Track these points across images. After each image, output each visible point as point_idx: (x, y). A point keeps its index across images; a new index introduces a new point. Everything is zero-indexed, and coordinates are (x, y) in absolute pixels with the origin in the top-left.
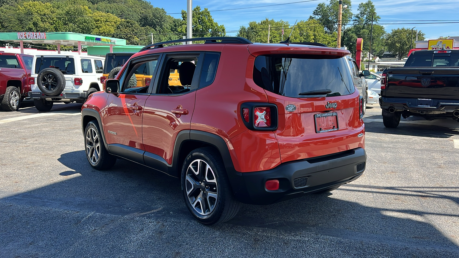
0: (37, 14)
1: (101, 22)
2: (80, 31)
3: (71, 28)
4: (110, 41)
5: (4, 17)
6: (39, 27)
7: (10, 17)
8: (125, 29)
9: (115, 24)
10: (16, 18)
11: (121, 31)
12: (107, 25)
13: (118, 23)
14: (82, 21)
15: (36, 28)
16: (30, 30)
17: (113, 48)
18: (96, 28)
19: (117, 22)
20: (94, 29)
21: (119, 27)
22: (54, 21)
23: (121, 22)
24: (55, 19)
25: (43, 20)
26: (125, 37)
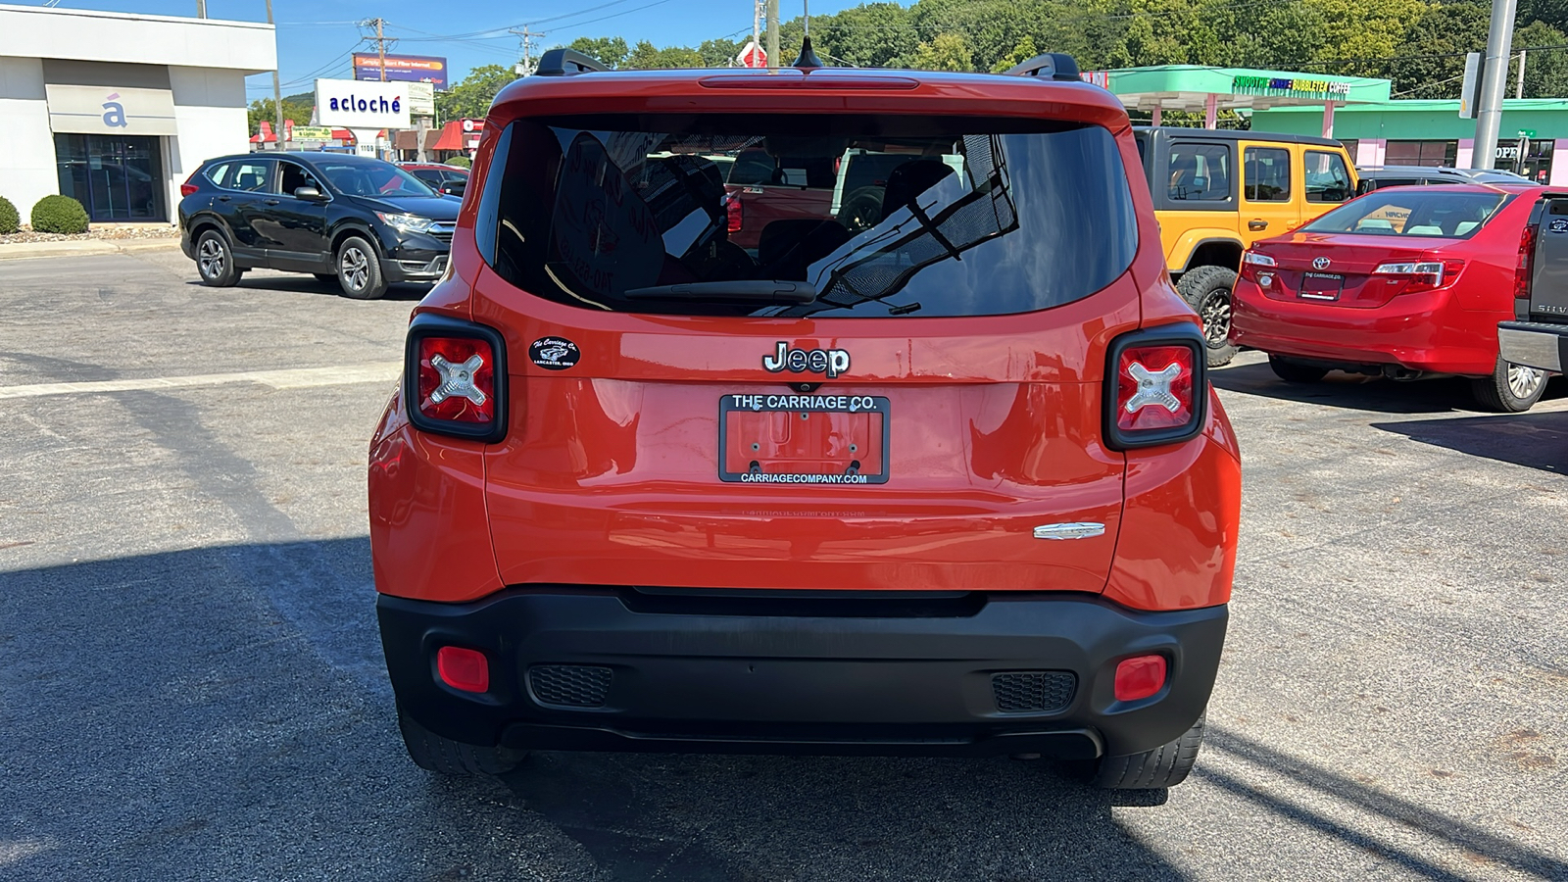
0: (1145, 11)
1: (1350, 21)
2: (1268, 58)
3: (1242, 51)
4: (1325, 89)
5: (1048, 32)
6: (1142, 55)
7: (1064, 28)
8: (1436, 41)
9: (1400, 25)
10: (1083, 30)
11: (1422, 48)
12: (1372, 29)
13: (1415, 19)
14: (1281, 24)
15: (1133, 58)
16: (1118, 63)
17: (1335, 112)
18: (1329, 45)
19: (1408, 18)
20: (1322, 48)
21: (1414, 36)
22: (1192, 30)
23: (1425, 14)
24: (1196, 23)
25: (1158, 31)
26: (1431, 69)
